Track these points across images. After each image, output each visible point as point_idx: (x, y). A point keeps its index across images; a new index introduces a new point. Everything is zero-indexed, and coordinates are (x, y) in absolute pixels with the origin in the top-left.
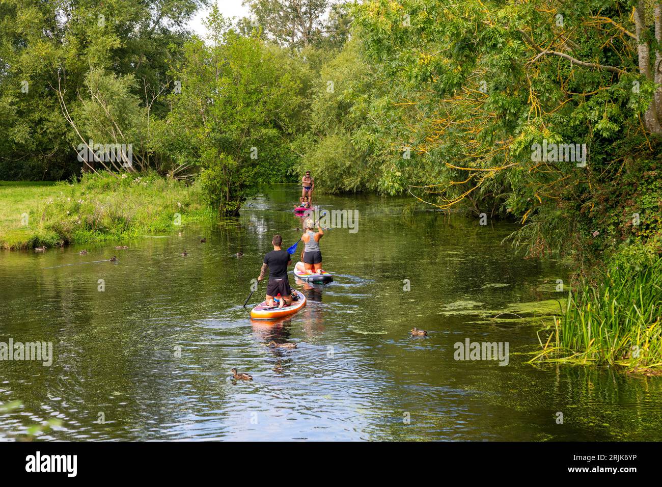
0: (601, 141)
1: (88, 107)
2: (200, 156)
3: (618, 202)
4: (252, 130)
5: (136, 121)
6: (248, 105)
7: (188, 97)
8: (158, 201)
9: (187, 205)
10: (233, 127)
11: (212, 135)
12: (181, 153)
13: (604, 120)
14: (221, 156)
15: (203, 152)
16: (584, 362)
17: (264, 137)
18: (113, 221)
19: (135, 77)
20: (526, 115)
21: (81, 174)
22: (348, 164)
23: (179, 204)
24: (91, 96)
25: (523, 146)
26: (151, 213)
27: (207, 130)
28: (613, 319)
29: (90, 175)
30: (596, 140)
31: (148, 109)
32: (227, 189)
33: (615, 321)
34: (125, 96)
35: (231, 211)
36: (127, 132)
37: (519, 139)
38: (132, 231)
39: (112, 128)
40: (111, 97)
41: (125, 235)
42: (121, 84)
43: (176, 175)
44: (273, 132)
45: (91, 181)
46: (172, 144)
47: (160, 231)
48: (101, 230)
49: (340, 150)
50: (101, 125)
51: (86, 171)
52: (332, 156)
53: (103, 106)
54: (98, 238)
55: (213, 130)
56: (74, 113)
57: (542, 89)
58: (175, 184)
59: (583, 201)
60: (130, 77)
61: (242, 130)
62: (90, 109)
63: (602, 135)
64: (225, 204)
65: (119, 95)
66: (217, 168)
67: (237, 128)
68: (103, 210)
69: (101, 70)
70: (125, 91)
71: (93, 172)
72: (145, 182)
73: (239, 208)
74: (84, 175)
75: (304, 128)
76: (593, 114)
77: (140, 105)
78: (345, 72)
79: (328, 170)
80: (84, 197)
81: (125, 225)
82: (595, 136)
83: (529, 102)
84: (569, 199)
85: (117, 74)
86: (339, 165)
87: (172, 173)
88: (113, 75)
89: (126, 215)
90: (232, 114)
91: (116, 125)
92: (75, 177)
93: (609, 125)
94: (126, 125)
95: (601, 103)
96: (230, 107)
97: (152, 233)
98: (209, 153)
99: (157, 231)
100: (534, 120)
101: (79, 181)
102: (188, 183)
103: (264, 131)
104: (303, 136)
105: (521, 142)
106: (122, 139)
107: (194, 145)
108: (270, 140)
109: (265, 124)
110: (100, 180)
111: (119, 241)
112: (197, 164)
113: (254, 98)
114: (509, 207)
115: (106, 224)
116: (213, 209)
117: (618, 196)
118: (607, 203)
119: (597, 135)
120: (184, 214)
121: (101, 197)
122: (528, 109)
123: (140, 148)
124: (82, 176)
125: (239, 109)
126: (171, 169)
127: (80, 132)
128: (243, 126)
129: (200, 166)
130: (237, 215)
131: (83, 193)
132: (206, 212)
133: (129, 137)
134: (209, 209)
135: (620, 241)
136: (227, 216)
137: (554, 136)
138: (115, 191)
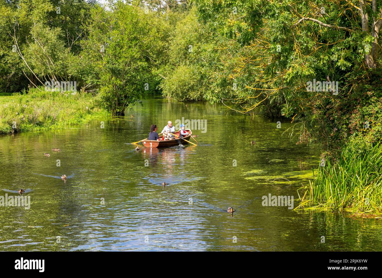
0: (340, 73)
1: (33, 47)
2: (100, 79)
3: (348, 110)
4: (132, 63)
5: (62, 56)
6: (130, 47)
7: (93, 42)
8: (74, 105)
9: (92, 108)
10: (120, 61)
11: (107, 65)
12: (88, 76)
13: (342, 60)
14: (113, 79)
15: (102, 76)
16: (325, 209)
17: (139, 67)
18: (45, 118)
19: (62, 30)
20: (293, 57)
21: (28, 88)
22: (192, 83)
23: (87, 108)
24: (34, 41)
25: (291, 76)
26: (69, 113)
27: (104, 63)
28: (343, 183)
29: (33, 89)
30: (337, 72)
31: (69, 49)
32: (116, 99)
33: (345, 184)
34: (55, 41)
35: (119, 112)
36: (56, 63)
37: (288, 72)
38: (57, 124)
39: (47, 61)
40: (47, 41)
41: (52, 127)
42: (53, 33)
43: (86, 89)
44: (145, 64)
45: (34, 93)
46: (83, 71)
47: (74, 124)
48: (37, 124)
49: (187, 75)
50: (40, 59)
51: (31, 87)
52: (182, 78)
53: (42, 47)
54: (35, 129)
55: (108, 62)
56: (24, 52)
57: (302, 41)
58: (85, 95)
59: (328, 109)
60: (59, 29)
61: (126, 63)
62: (34, 49)
63: (341, 69)
64: (115, 108)
65: (51, 40)
66: (110, 86)
67: (123, 61)
68: (39, 111)
69: (41, 25)
70: (55, 38)
71: (35, 87)
72: (67, 94)
73: (124, 110)
74: (30, 89)
75: (166, 61)
76: (334, 57)
77: (65, 46)
78: (190, 27)
79: (180, 87)
80: (28, 103)
81: (52, 121)
82: (336, 69)
83: (294, 49)
84: (320, 108)
85: (50, 27)
86: (187, 84)
87: (84, 88)
88: (48, 28)
89: (53, 114)
90: (120, 53)
91: (50, 59)
92: (25, 91)
93: (345, 62)
94: (56, 59)
95: (339, 50)
96: (119, 49)
97: (69, 126)
98: (106, 77)
99: (72, 125)
100: (297, 60)
101: (27, 93)
102: (94, 95)
103: (140, 63)
104: (165, 66)
105: (290, 74)
106: (53, 67)
107: (96, 72)
108: (143, 69)
109: (140, 59)
110: (39, 93)
111: (48, 131)
112: (98, 83)
113: (134, 43)
114: (283, 113)
115: (40, 120)
116: (108, 111)
117: (348, 107)
118: (342, 111)
119: (338, 68)
120: (90, 114)
121: (39, 103)
122: (293, 53)
123: (64, 73)
124: (29, 90)
125: (124, 50)
126: (83, 86)
127: (28, 63)
128: (126, 60)
129: (100, 85)
130: (123, 115)
131: (28, 101)
132: (104, 113)
133: (57, 66)
134: (106, 111)
135: (349, 134)
136: (116, 115)
137: (309, 70)
138: (48, 99)
